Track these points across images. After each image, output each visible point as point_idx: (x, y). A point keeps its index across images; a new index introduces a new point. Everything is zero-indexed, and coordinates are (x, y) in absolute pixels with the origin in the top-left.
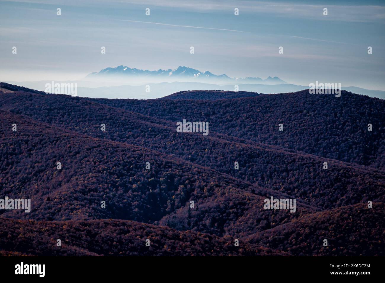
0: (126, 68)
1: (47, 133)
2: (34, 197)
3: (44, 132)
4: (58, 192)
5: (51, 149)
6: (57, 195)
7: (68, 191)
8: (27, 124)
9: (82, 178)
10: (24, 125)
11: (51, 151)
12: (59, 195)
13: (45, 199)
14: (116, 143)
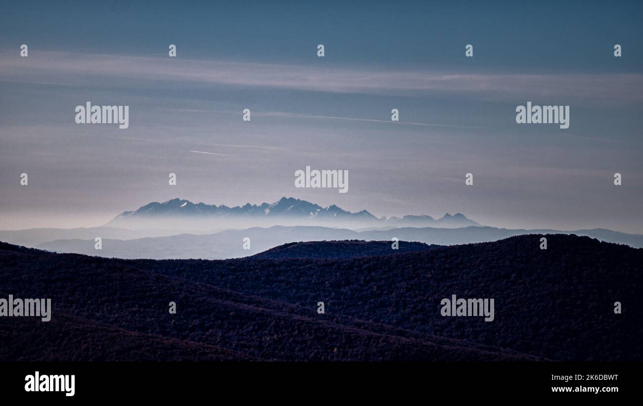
0: (186, 204)
14: (171, 341)
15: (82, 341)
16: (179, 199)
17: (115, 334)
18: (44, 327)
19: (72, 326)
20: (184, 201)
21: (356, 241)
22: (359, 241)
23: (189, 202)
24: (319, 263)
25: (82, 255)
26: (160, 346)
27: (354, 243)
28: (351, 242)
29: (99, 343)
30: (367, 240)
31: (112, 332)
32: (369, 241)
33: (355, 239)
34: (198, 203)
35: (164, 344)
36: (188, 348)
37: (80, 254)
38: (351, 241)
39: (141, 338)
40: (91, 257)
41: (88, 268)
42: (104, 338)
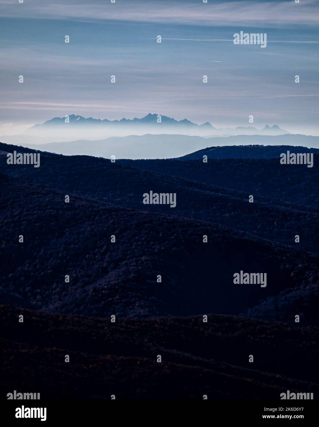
0: (79, 117)
1: (81, 205)
2: (72, 288)
3: (77, 205)
4: (106, 281)
5: (89, 227)
6: (105, 285)
7: (118, 280)
8: (52, 195)
9: (133, 262)
10: (49, 196)
11: (89, 229)
12: (108, 285)
13: (90, 290)
14: (172, 218)
15: (110, 218)
16: (74, 115)
17: (132, 212)
18: (81, 208)
19: (101, 207)
20: (78, 116)
21: (257, 145)
22: (259, 145)
23: (81, 117)
24: (249, 161)
25: (90, 156)
26: (165, 220)
27: (256, 147)
28: (254, 147)
29: (122, 219)
30: (265, 145)
31: (130, 211)
32: (266, 146)
33: (256, 144)
34: (88, 118)
35: (168, 219)
36: (185, 222)
37: (89, 155)
38: (254, 145)
39: (151, 215)
40: (97, 158)
41: (96, 166)
42: (125, 216)
